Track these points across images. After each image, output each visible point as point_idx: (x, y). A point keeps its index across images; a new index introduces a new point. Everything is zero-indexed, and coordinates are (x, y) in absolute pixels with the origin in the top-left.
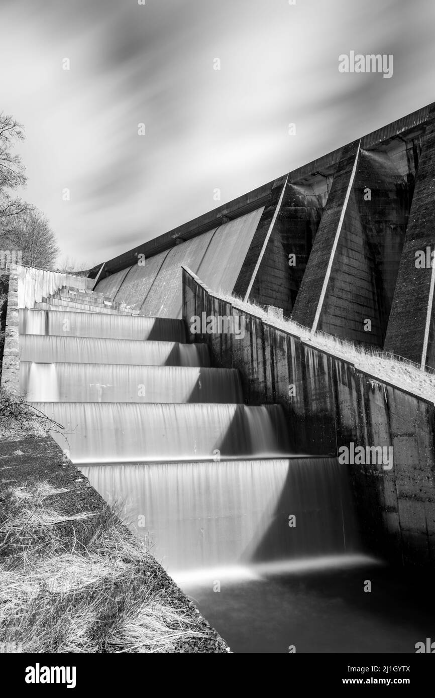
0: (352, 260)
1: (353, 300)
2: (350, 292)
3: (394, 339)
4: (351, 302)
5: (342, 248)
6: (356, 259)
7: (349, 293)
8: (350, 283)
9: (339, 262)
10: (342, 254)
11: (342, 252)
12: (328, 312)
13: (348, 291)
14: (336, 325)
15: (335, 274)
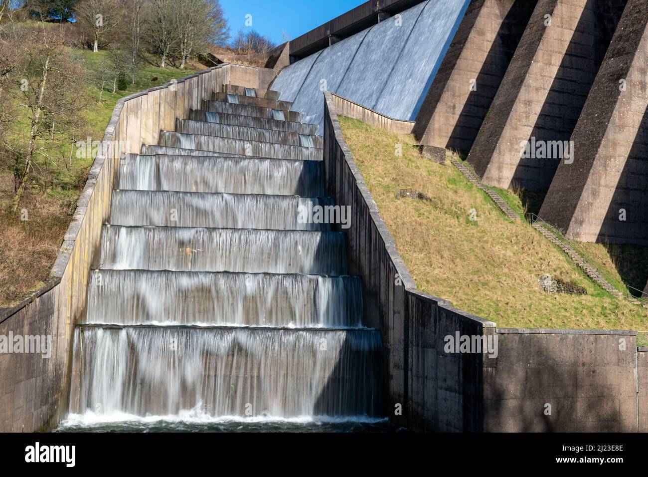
0: (569, 70)
1: (564, 128)
2: (559, 117)
3: (554, 195)
4: (559, 132)
5: (551, 56)
6: (577, 69)
7: (558, 119)
8: (562, 105)
9: (545, 76)
10: (550, 64)
11: (551, 60)
12: (516, 149)
13: (556, 117)
14: (528, 166)
15: (534, 95)
